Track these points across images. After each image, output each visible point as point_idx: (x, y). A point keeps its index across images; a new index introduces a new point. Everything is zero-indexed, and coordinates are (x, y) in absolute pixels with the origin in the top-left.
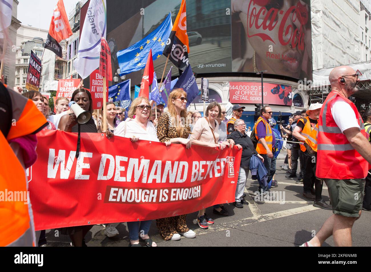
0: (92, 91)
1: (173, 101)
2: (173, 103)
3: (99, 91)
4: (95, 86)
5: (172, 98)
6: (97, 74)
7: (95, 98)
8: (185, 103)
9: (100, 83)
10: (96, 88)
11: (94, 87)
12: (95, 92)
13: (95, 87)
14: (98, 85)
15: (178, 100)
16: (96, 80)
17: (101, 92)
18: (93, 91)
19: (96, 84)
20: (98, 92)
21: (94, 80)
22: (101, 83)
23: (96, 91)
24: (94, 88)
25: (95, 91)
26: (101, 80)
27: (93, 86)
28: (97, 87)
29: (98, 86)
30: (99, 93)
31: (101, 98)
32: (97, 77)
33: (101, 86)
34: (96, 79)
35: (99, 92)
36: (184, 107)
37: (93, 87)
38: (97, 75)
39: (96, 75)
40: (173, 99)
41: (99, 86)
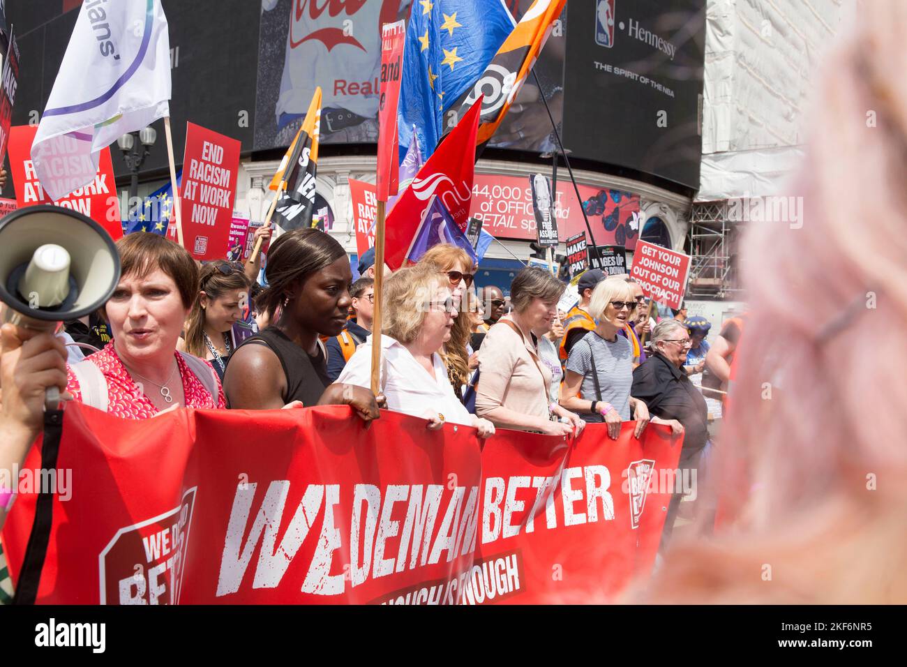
0: (185, 197)
3: (206, 201)
4: (196, 181)
6: (206, 144)
7: (193, 221)
9: (212, 175)
10: (198, 188)
11: (194, 183)
12: (195, 202)
13: (197, 184)
14: (206, 181)
16: (202, 164)
17: (211, 206)
18: (189, 198)
19: (199, 175)
21: (196, 162)
22: (215, 177)
23: (197, 201)
24: (192, 186)
25: (193, 199)
26: (216, 165)
27: (192, 180)
28: (202, 185)
29: (204, 183)
30: (204, 207)
31: (209, 223)
32: (207, 155)
34: (203, 161)
35: (207, 205)
37: (189, 182)
38: (208, 148)
39: (205, 147)
41: (209, 184)
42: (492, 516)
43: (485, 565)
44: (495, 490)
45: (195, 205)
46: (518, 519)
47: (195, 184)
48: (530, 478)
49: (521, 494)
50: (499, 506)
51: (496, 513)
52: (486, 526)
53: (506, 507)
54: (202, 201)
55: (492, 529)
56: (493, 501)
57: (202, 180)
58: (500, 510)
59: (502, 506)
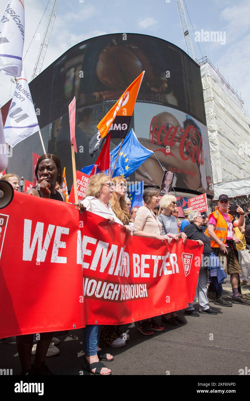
42: (137, 268)
43: (135, 285)
44: (136, 258)
46: (146, 270)
48: (150, 256)
49: (147, 261)
50: (139, 265)
51: (138, 267)
52: (135, 271)
53: (141, 266)
55: (137, 273)
56: (136, 262)
58: (139, 267)
59: (140, 265)
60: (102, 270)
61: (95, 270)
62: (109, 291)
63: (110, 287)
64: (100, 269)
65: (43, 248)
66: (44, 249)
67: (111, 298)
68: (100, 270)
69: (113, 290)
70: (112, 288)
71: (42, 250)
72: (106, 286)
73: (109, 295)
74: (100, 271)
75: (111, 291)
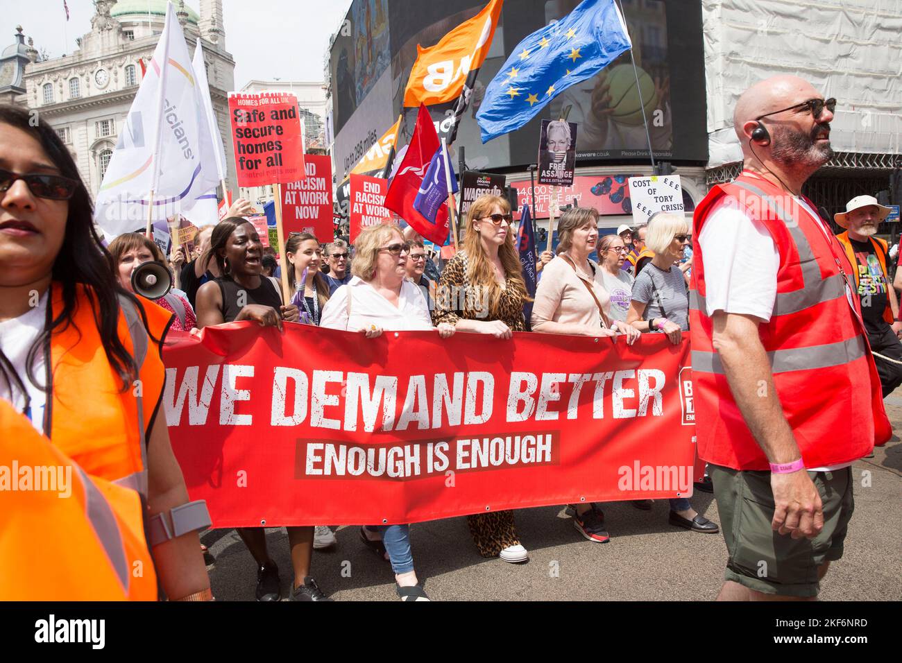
0: (286, 203)
1: (476, 225)
2: (476, 228)
3: (307, 203)
4: (294, 190)
5: (473, 218)
7: (297, 217)
8: (503, 227)
9: (309, 184)
10: (298, 195)
11: (292, 192)
12: (296, 205)
13: (296, 192)
14: (304, 188)
15: (486, 222)
17: (312, 205)
18: (291, 203)
19: (296, 186)
20: (305, 205)
22: (311, 184)
23: (299, 205)
24: (291, 195)
25: (294, 203)
26: (311, 177)
27: (290, 190)
28: (301, 193)
29: (302, 191)
31: (312, 217)
33: (311, 191)
35: (308, 206)
36: (502, 237)
37: (288, 193)
40: (475, 220)
41: (306, 191)
45: (297, 208)
47: (294, 193)
54: (303, 203)
57: (300, 189)
60: (369, 427)
61: (354, 429)
62: (397, 462)
63: (396, 454)
64: (364, 426)
65: (200, 403)
66: (201, 405)
67: (405, 474)
68: (365, 428)
69: (403, 458)
70: (400, 454)
71: (198, 406)
72: (387, 455)
73: (399, 470)
74: (366, 431)
75: (401, 462)
